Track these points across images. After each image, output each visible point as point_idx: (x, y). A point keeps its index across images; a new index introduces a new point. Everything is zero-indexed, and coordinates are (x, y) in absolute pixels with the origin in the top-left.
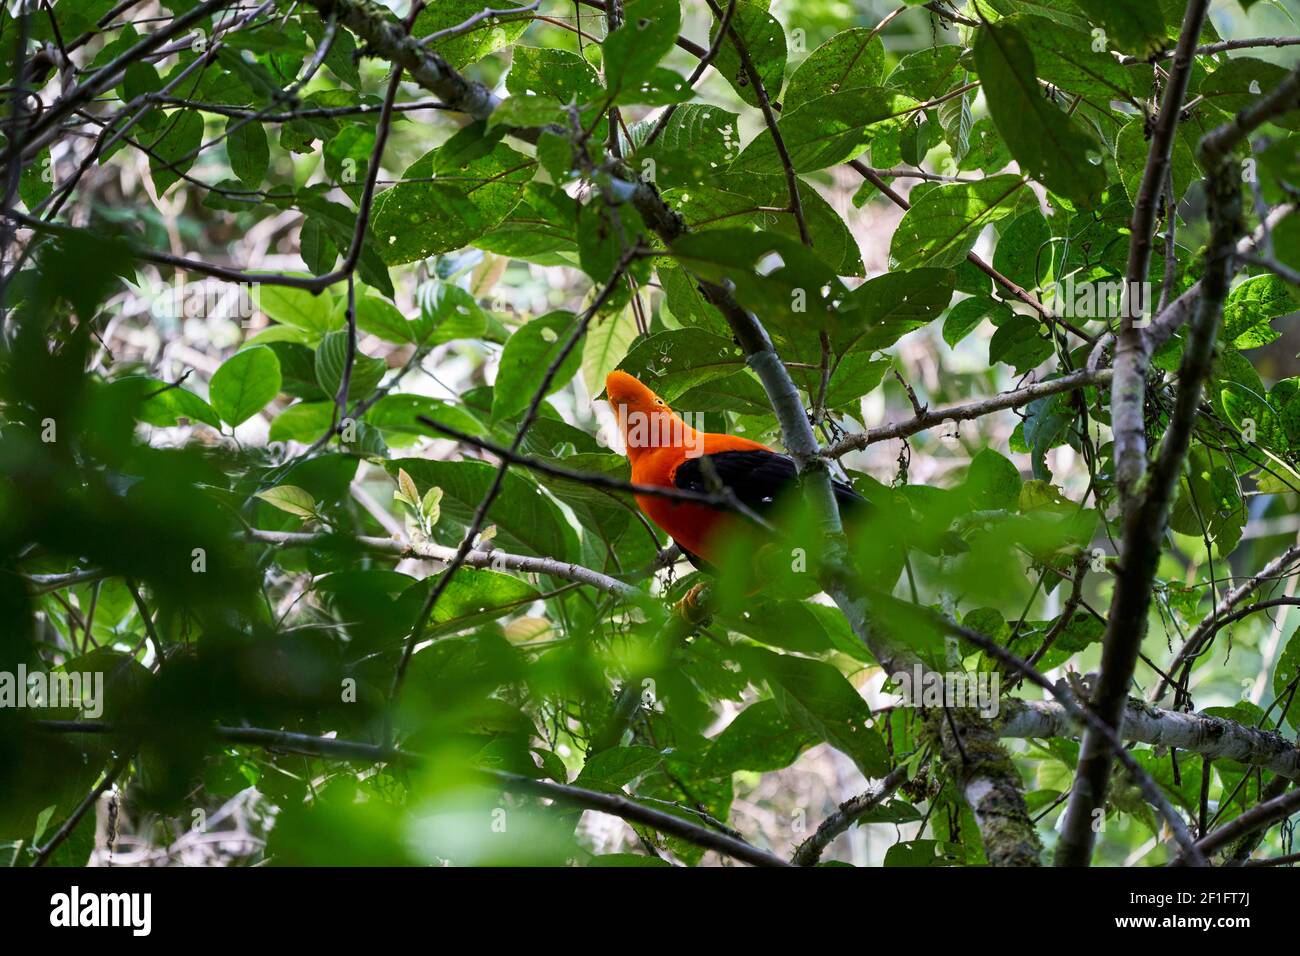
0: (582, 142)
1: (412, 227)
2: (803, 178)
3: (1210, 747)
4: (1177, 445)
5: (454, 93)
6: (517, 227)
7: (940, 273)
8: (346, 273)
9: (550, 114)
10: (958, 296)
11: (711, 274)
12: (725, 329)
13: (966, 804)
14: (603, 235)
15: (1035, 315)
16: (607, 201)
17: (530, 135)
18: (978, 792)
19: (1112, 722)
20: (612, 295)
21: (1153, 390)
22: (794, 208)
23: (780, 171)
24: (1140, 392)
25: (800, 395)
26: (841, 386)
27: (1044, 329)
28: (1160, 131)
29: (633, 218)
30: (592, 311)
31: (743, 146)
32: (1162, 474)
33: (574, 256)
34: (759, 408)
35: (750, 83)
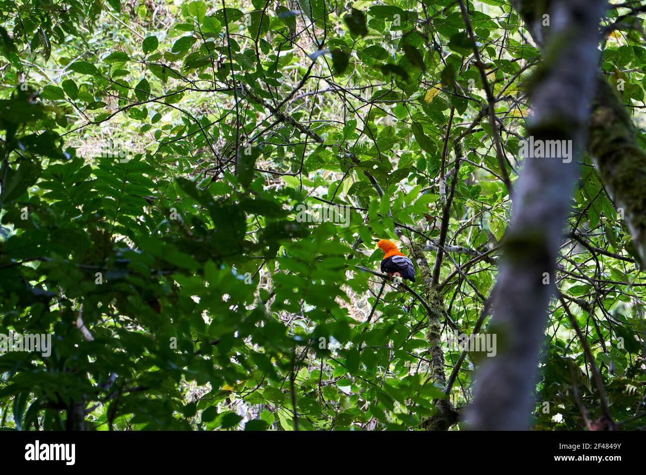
0: (340, 147)
1: (311, 166)
2: (381, 153)
3: (460, 252)
4: (452, 196)
5: (317, 139)
6: (330, 165)
7: (407, 169)
8: (300, 173)
9: (333, 142)
10: (411, 173)
11: (365, 169)
12: (369, 181)
13: (417, 264)
14: (345, 163)
15: (424, 176)
16: (346, 157)
17: (331, 146)
18: (419, 261)
19: (443, 246)
20: (347, 174)
21: (447, 188)
22: (380, 158)
23: (377, 152)
24: (445, 187)
25: (383, 192)
26: (390, 190)
27: (426, 179)
28: (445, 140)
29: (350, 160)
30: (344, 177)
31: (370, 148)
32: (449, 201)
33: (340, 170)
34: (376, 195)
35: (371, 136)
